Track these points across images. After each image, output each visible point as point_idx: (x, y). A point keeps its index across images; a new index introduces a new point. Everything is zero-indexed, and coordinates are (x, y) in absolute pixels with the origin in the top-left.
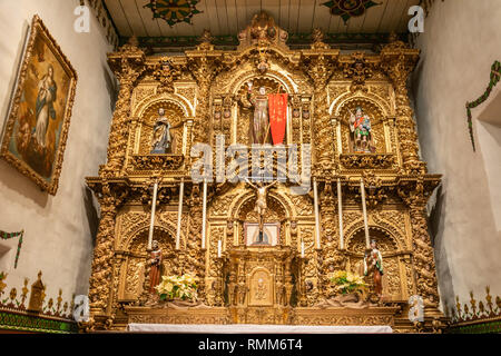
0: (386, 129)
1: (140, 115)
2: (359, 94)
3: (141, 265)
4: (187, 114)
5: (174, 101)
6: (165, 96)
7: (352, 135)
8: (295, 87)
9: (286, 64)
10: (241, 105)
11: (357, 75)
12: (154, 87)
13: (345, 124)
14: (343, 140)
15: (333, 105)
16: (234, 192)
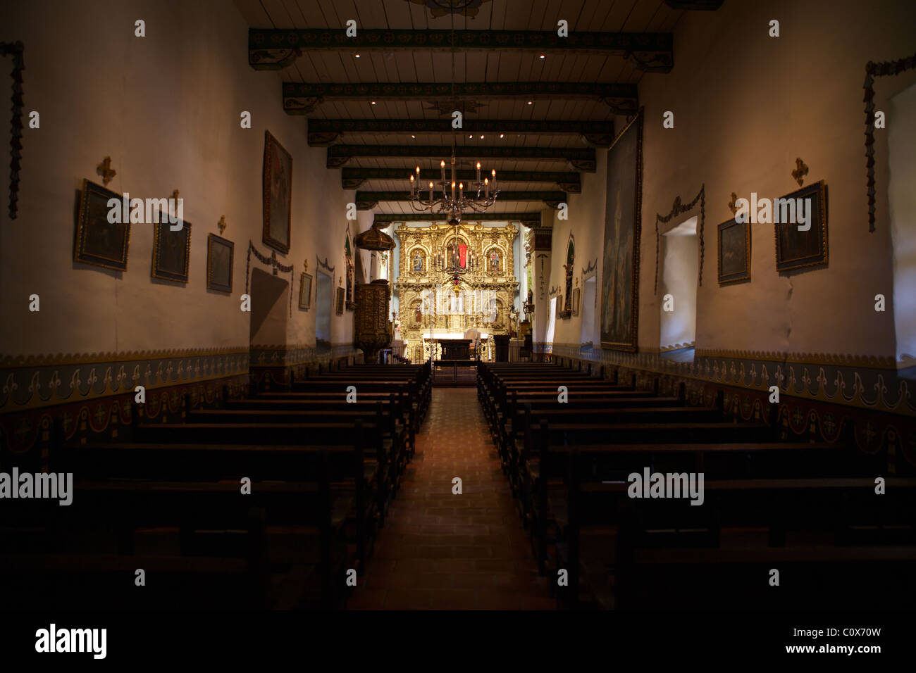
0: (504, 260)
1: (409, 254)
2: (495, 245)
3: (414, 311)
4: (427, 253)
5: (422, 247)
6: (418, 246)
7: (491, 262)
8: (470, 241)
9: (466, 231)
10: (448, 248)
11: (495, 235)
12: (414, 241)
13: (488, 257)
14: (488, 263)
15: (484, 250)
16: (446, 285)
